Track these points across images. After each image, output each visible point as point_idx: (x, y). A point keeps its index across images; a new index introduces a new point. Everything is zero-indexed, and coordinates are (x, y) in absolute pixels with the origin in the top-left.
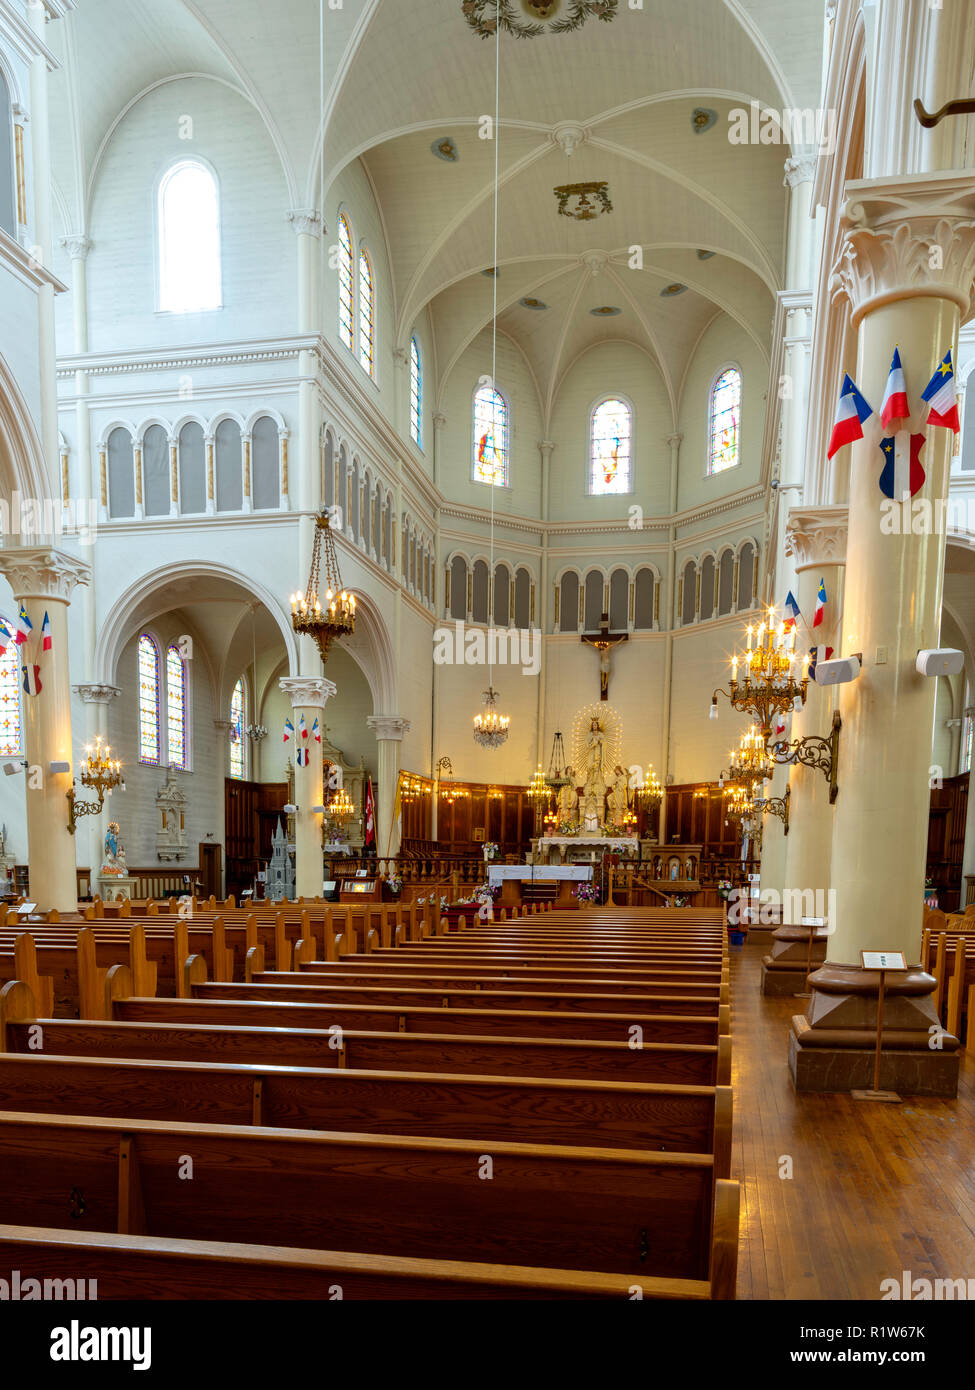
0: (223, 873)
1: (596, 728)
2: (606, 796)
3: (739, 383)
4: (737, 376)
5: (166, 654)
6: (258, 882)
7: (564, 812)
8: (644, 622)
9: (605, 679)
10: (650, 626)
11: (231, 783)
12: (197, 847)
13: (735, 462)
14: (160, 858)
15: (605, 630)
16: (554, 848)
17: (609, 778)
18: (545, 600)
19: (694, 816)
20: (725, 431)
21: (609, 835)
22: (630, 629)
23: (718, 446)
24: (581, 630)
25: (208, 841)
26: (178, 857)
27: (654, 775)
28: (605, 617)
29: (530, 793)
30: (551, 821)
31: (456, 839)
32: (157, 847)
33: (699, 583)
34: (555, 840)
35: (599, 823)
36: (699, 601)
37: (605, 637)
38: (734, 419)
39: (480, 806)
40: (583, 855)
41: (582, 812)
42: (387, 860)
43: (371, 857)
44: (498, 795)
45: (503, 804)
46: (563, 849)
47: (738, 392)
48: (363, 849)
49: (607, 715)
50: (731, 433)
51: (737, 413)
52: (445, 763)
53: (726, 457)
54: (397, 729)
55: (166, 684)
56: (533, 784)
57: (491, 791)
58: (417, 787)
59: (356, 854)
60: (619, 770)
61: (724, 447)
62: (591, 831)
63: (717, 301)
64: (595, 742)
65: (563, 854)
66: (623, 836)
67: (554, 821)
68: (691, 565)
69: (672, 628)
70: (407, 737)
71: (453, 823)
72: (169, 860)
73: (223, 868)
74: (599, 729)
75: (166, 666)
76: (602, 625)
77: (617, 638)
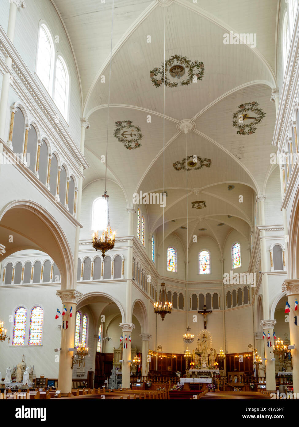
0: (94, 380)
1: (204, 337)
2: (208, 357)
3: (240, 246)
4: (239, 245)
5: (83, 316)
6: (105, 383)
7: (196, 362)
8: (216, 307)
9: (205, 323)
10: (218, 309)
11: (97, 353)
12: (87, 373)
13: (240, 266)
14: (77, 376)
16: (193, 373)
17: (209, 351)
19: (235, 363)
20: (237, 258)
21: (210, 369)
22: (212, 309)
23: (235, 262)
25: (90, 371)
26: (82, 376)
27: (222, 351)
28: (205, 306)
29: (185, 356)
30: (192, 365)
31: (163, 370)
32: (77, 372)
33: (232, 297)
34: (194, 370)
35: (207, 365)
36: (232, 302)
37: (206, 311)
38: (239, 255)
39: (170, 360)
40: (202, 375)
41: (201, 362)
42: (144, 377)
43: (138, 375)
44: (175, 357)
45: (176, 359)
46: (196, 373)
47: (240, 248)
48: (136, 373)
49: (207, 333)
50: (238, 259)
51: (240, 254)
52: (160, 347)
53: (237, 264)
54: (148, 338)
55: (83, 325)
56: (186, 353)
57: (173, 355)
58: (153, 354)
59: (134, 374)
60: (212, 349)
61: (236, 262)
62: (205, 368)
63: (232, 227)
64: (204, 341)
65: (196, 375)
66: (214, 369)
67: (193, 364)
68: (229, 292)
69: (224, 309)
70: (150, 340)
71: (162, 365)
72: (79, 376)
73: (94, 379)
74: (205, 337)
75: (83, 320)
76: (204, 308)
77: (209, 312)
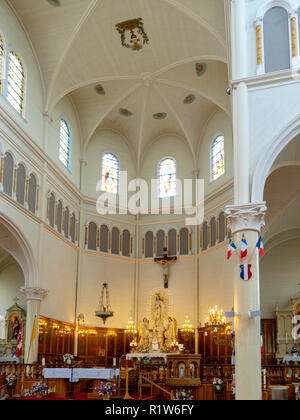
1: (158, 299)
2: (164, 332)
8: (184, 251)
9: (165, 278)
10: (188, 254)
15: (165, 256)
18: (137, 244)
21: (164, 352)
22: (178, 255)
24: (155, 256)
27: (189, 321)
28: (165, 250)
29: (126, 331)
30: (133, 345)
35: (159, 346)
37: (166, 258)
41: (150, 341)
44: (112, 333)
45: (115, 337)
56: (127, 327)
60: (170, 320)
62: (155, 350)
64: (158, 306)
69: (198, 253)
74: (160, 299)
76: (164, 253)
77: (170, 259)
